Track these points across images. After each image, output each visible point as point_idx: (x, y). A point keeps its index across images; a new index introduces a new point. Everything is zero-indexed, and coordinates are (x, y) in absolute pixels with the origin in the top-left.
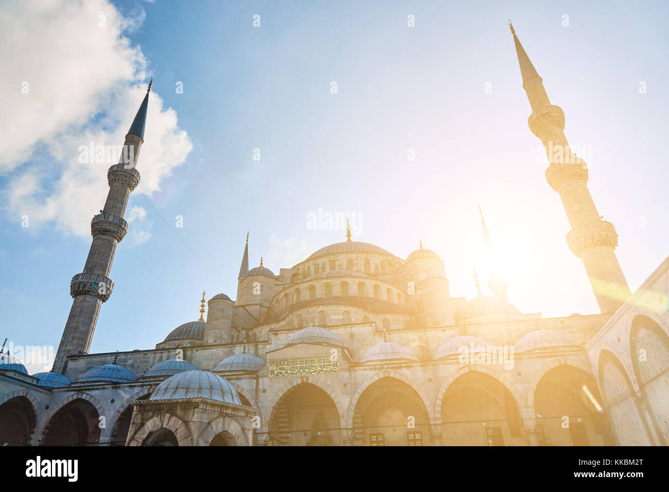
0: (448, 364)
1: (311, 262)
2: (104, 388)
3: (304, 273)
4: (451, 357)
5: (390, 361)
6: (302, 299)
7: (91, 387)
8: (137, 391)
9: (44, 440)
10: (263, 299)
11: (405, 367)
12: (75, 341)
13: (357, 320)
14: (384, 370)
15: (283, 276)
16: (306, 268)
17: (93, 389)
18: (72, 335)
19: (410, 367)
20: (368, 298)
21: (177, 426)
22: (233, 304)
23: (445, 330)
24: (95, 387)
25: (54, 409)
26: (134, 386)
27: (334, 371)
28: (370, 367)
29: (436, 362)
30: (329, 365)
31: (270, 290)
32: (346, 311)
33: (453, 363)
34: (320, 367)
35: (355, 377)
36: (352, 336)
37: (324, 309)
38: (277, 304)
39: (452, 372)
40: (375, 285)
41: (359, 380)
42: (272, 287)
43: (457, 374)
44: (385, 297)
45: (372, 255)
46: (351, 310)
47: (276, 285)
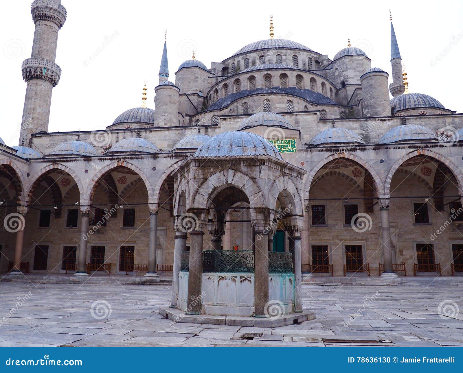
0: (399, 148)
1: (240, 58)
2: (76, 160)
3: (233, 67)
4: (402, 142)
5: (344, 144)
6: (242, 89)
7: (65, 159)
8: (108, 164)
9: (30, 201)
10: (198, 89)
11: (359, 149)
12: (35, 121)
13: (299, 109)
14: (339, 151)
15: (215, 69)
16: (236, 63)
17: (67, 161)
18: (31, 115)
19: (364, 149)
20: (305, 90)
21: (244, 182)
22: (178, 90)
23: (385, 120)
24: (69, 159)
25: (35, 177)
26: (104, 159)
27: (293, 151)
28: (326, 149)
29: (389, 146)
30: (287, 146)
31: (204, 82)
32: (289, 100)
33: (404, 148)
34: (279, 147)
35: (312, 157)
36: (297, 123)
37: (269, 97)
38: (216, 94)
39: (402, 155)
40: (311, 78)
41: (316, 159)
42: (206, 79)
43: (407, 157)
44: (319, 90)
45: (300, 52)
46: (293, 100)
47: (209, 77)
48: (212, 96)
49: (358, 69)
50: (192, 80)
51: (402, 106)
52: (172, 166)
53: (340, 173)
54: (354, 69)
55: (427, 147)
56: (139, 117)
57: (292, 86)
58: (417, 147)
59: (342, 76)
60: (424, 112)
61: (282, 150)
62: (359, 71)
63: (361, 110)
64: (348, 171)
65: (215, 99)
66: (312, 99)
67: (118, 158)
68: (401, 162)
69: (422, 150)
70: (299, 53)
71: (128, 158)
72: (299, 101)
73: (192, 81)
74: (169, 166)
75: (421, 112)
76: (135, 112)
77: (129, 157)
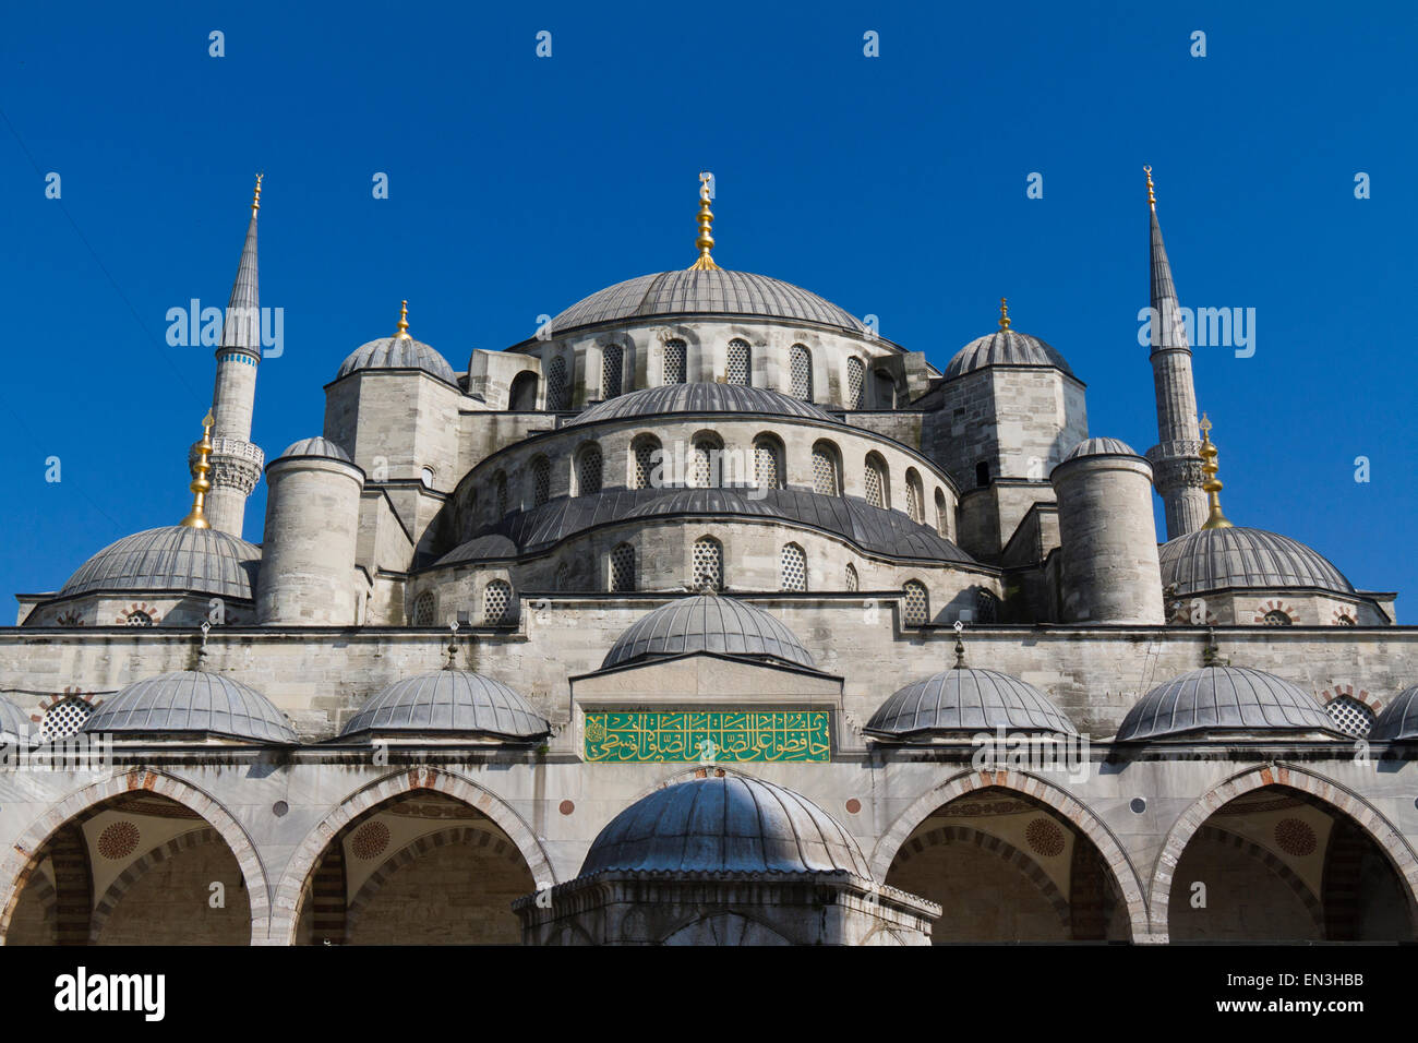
0: (1197, 757)
1: (588, 340)
3: (558, 375)
4: (1207, 738)
6: (606, 484)
10: (417, 459)
13: (827, 582)
15: (486, 378)
16: (569, 358)
20: (847, 499)
22: (360, 477)
23: (1143, 639)
28: (939, 752)
29: (1161, 751)
30: (798, 737)
31: (443, 430)
32: (793, 544)
33: (1214, 757)
34: (766, 741)
35: (887, 781)
36: (822, 633)
37: (717, 530)
38: (496, 489)
39: (1208, 786)
40: (868, 455)
41: (902, 790)
42: (448, 419)
43: (1225, 793)
44: (900, 500)
45: (821, 334)
46: (807, 541)
47: (462, 412)
48: (483, 496)
49: (1038, 419)
50: (395, 420)
51: (1201, 576)
52: (351, 798)
53: (980, 836)
54: (1022, 418)
55: (1293, 756)
56: (182, 571)
57: (798, 480)
58: (1259, 757)
59: (978, 442)
60: (1280, 604)
61: (778, 752)
62: (1042, 427)
63: (1054, 588)
64: (1011, 830)
65: (493, 510)
66: (874, 540)
67: (134, 761)
68: (1204, 811)
69: (1276, 768)
70: (817, 337)
71: (177, 761)
72: (828, 548)
73: (395, 427)
74: (341, 798)
75: (1270, 604)
76: (168, 547)
77: (182, 755)
